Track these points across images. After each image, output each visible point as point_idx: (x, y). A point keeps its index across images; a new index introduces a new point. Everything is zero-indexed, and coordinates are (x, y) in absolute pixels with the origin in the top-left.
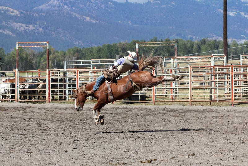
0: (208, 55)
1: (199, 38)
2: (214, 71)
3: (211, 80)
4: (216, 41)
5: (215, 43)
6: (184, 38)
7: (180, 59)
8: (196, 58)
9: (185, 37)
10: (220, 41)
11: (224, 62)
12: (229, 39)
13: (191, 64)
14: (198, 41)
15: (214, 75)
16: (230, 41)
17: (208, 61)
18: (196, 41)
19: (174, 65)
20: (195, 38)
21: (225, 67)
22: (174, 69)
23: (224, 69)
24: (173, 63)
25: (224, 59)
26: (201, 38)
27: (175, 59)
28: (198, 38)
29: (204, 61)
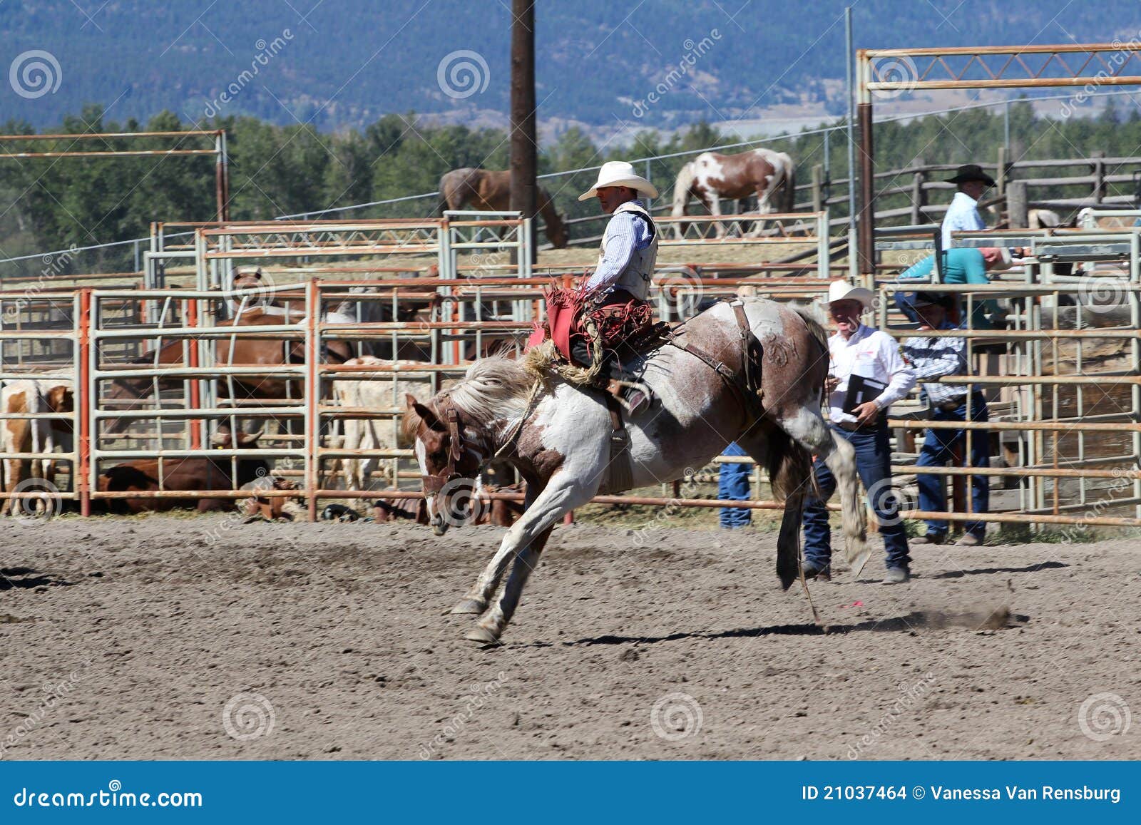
0: (417, 216)
1: (360, 116)
2: (456, 311)
3: (439, 368)
4: (463, 131)
5: (460, 143)
6: (267, 117)
7: (244, 238)
8: (349, 233)
9: (278, 108)
10: (491, 133)
11: (514, 260)
12: (545, 121)
13: (313, 269)
14: (354, 132)
15: (455, 338)
16: (549, 132)
17: (419, 248)
18: (344, 135)
19: (209, 273)
20: (339, 111)
21: (521, 290)
22: (209, 299)
23: (519, 297)
24: (208, 261)
25: (514, 239)
26: (373, 111)
27: (215, 238)
28: (353, 110)
29: (395, 249)
